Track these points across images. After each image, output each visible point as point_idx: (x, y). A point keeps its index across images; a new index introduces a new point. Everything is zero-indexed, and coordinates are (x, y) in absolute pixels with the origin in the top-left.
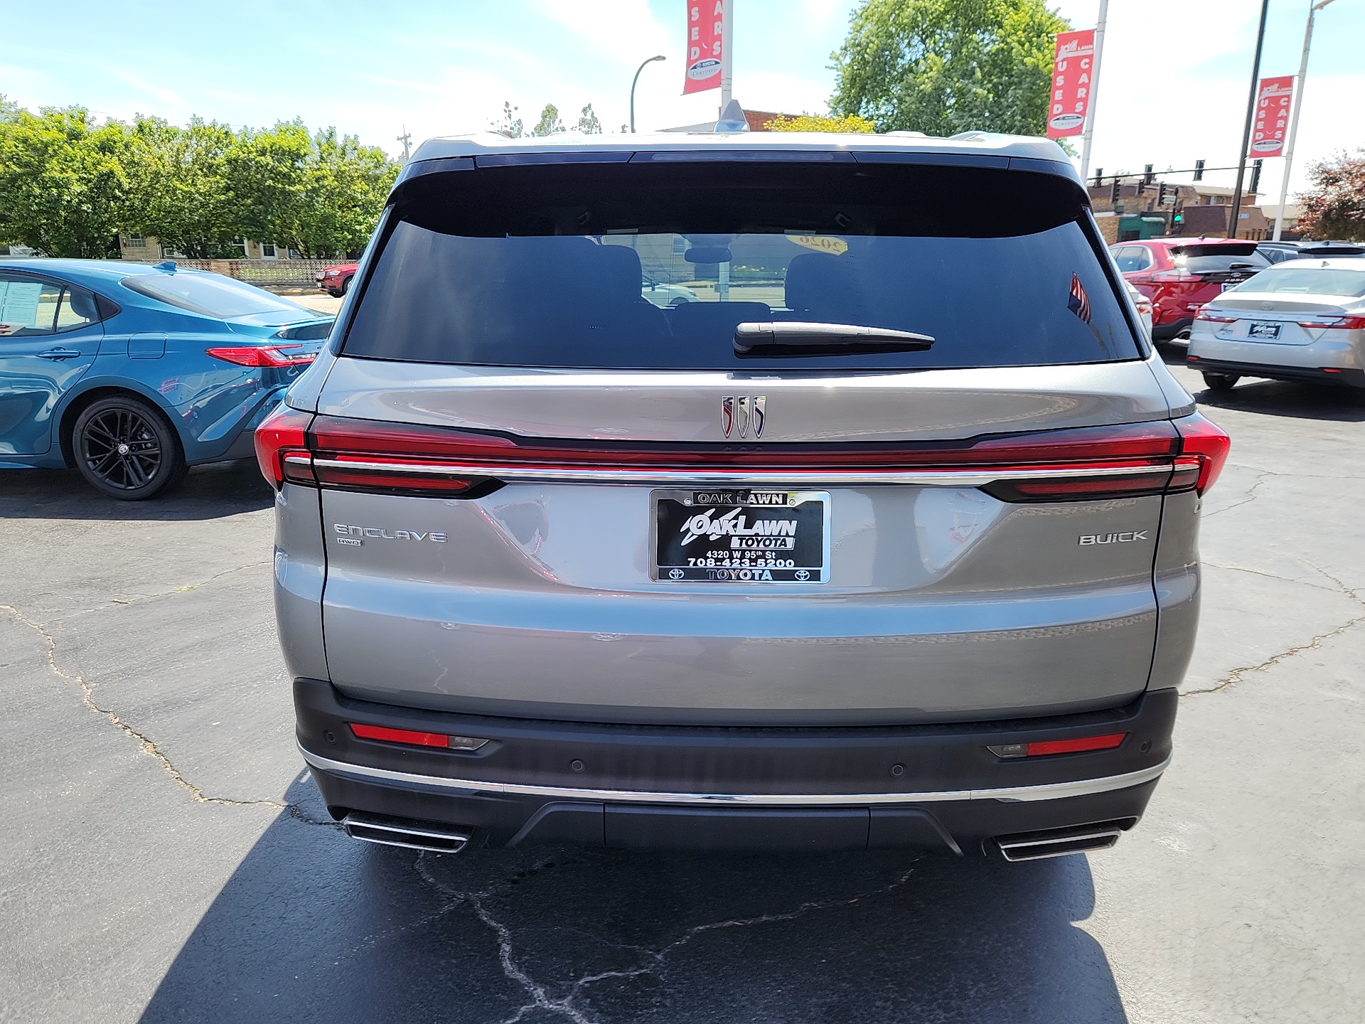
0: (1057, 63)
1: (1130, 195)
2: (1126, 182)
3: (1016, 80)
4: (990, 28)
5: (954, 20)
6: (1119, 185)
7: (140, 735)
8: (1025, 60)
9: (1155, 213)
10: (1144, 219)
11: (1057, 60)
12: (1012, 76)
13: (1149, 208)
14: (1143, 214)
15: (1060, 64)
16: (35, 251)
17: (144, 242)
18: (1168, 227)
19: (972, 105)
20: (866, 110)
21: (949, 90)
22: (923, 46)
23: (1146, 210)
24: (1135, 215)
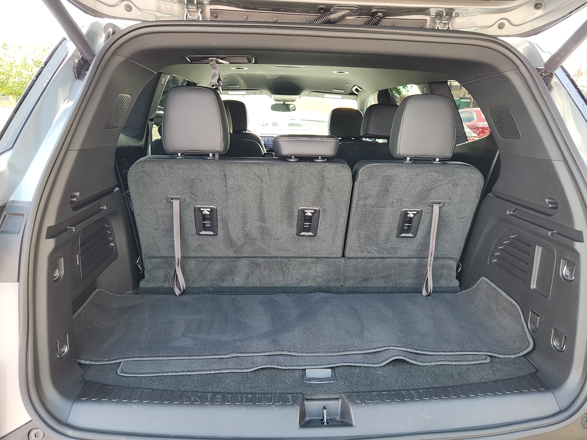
1: (457, 90)
2: (455, 84)
6: (452, 85)
9: (466, 98)
10: (462, 100)
13: (464, 96)
14: (461, 98)
17: (8, 98)
18: (471, 104)
23: (462, 97)
24: (459, 99)
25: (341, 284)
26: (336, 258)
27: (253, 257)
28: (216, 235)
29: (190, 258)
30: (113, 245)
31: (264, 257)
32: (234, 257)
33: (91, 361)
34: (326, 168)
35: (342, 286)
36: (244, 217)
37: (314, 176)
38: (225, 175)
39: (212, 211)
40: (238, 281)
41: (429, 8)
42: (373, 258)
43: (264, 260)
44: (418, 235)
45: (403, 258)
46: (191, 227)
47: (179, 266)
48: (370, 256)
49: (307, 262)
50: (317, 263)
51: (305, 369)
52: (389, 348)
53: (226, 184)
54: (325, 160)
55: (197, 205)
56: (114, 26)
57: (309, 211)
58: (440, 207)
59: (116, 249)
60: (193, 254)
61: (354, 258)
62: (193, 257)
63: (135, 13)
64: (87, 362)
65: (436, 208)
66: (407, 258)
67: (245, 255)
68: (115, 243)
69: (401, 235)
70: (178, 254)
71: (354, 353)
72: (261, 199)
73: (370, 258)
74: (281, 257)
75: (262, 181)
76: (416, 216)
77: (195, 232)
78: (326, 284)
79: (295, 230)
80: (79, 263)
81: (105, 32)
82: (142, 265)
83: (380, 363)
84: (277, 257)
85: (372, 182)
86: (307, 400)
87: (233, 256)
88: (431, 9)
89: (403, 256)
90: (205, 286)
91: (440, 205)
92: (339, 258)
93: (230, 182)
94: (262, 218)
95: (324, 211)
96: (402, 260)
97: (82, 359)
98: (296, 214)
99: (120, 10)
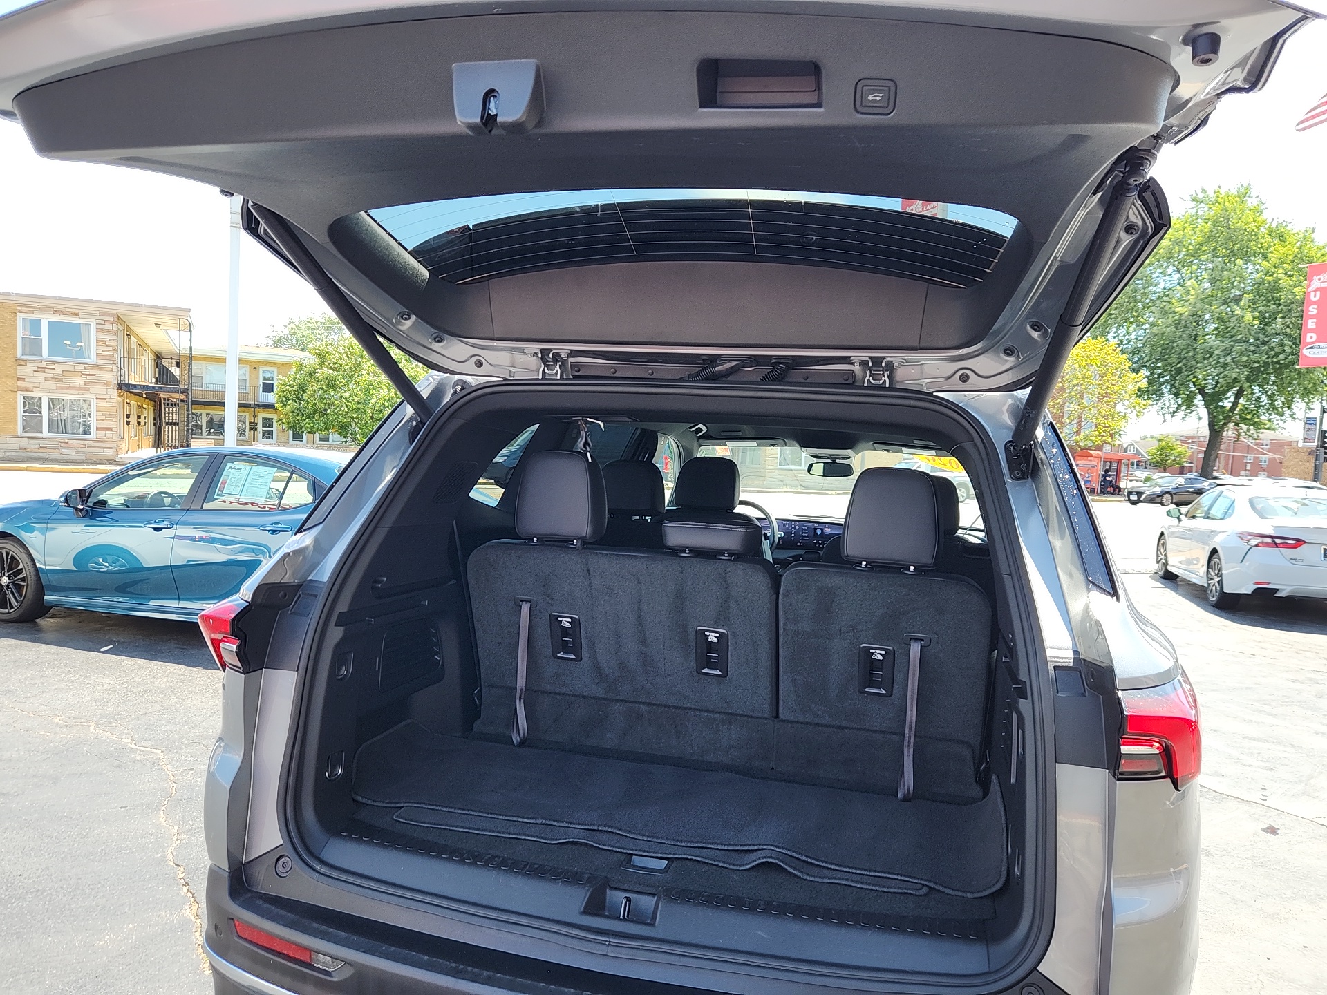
0: (1310, 292)
3: (1285, 309)
4: (1252, 258)
5: (1213, 250)
7: (193, 894)
8: (1295, 290)
11: (1310, 289)
12: (1280, 305)
15: (1313, 294)
16: (345, 440)
19: (1234, 332)
20: (1116, 334)
21: (1207, 317)
22: (1178, 275)
25: (771, 765)
26: (760, 718)
27: (633, 702)
28: (580, 661)
29: (543, 692)
30: (438, 659)
31: (649, 704)
32: (604, 699)
33: (368, 799)
34: (728, 570)
35: (773, 769)
36: (617, 635)
37: (713, 579)
38: (589, 571)
39: (573, 621)
40: (610, 739)
41: (850, 357)
42: (822, 725)
43: (648, 708)
44: (894, 692)
45: (875, 731)
46: (545, 644)
47: (522, 700)
48: (819, 722)
49: (715, 720)
50: (730, 723)
51: (632, 854)
52: (765, 847)
53: (590, 583)
54: (733, 557)
55: (554, 612)
56: (463, 383)
57: (712, 634)
58: (921, 646)
59: (442, 665)
60: (548, 688)
61: (792, 722)
62: (547, 692)
63: (485, 369)
64: (364, 801)
65: (915, 649)
66: (881, 732)
67: (621, 698)
68: (442, 657)
69: (867, 690)
70: (521, 682)
71: (713, 847)
72: (639, 609)
73: (817, 724)
74: (674, 707)
75: (639, 583)
76: (886, 658)
77: (551, 653)
78: (746, 763)
79: (693, 664)
80: (379, 668)
81: (453, 388)
82: (480, 700)
83: (743, 865)
84: (669, 707)
85: (801, 596)
86: (611, 888)
87: (603, 696)
88: (852, 358)
89: (876, 728)
90: (561, 740)
91: (923, 642)
92: (766, 719)
93: (596, 582)
94: (643, 641)
95: (735, 635)
96: (874, 735)
97: (359, 796)
98: (692, 637)
99: (470, 366)
